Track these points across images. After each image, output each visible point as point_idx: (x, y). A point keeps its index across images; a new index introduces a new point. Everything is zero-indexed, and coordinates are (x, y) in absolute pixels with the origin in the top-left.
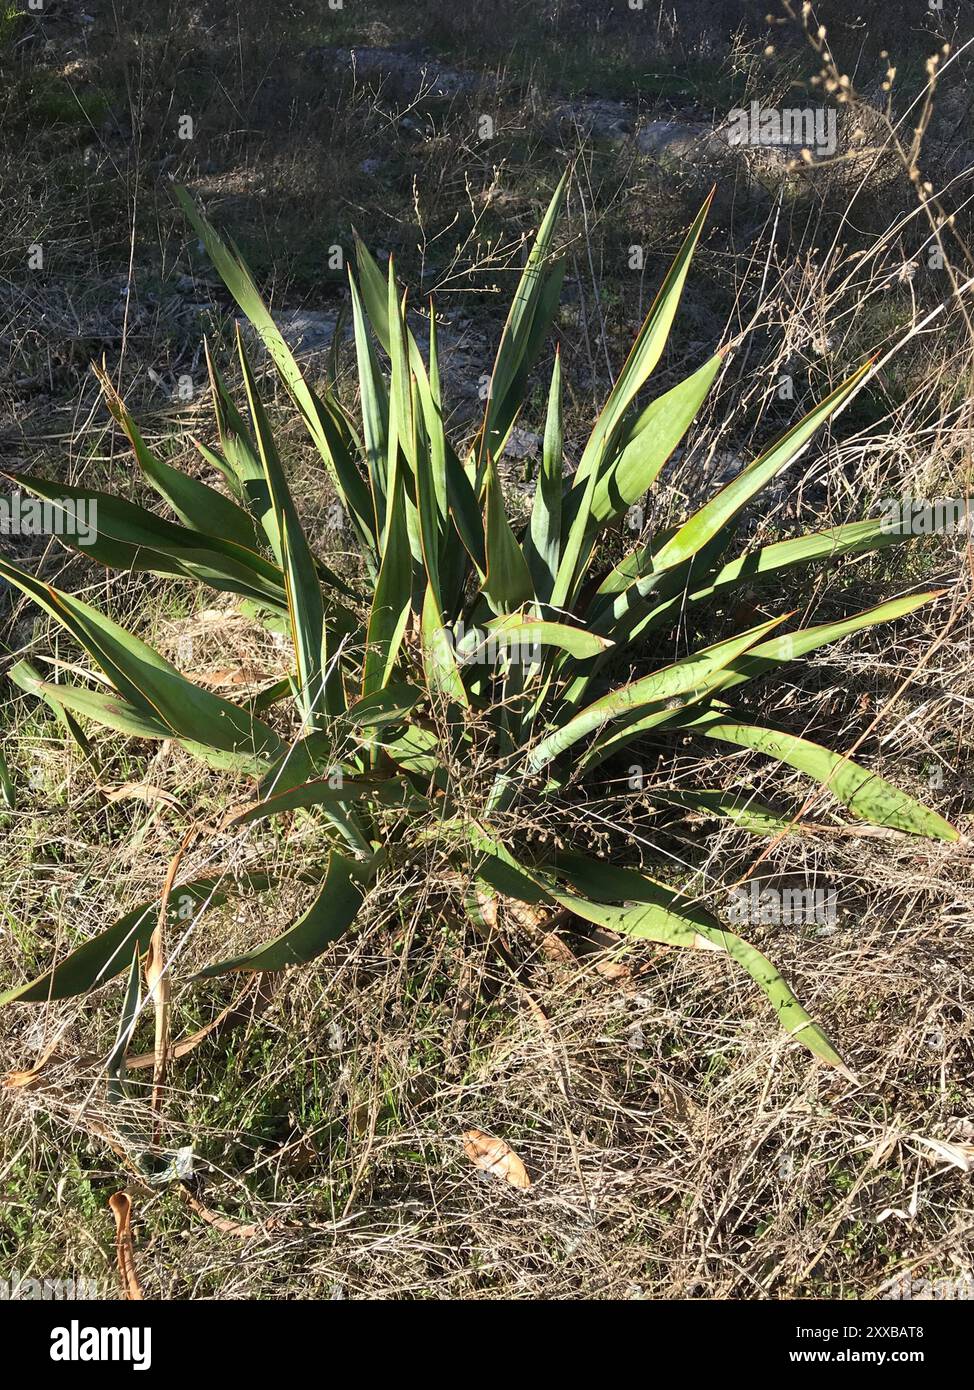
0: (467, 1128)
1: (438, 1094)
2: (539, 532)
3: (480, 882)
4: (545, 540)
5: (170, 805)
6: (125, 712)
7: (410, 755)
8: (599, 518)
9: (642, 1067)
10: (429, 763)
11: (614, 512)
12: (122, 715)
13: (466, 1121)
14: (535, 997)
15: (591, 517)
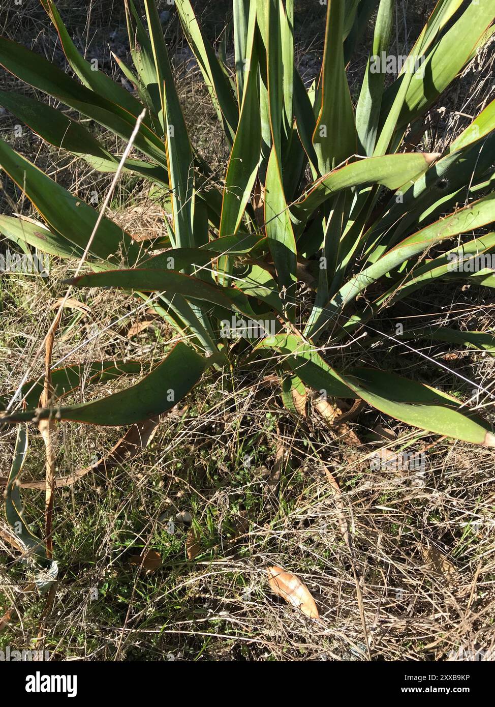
0: (270, 565)
1: (251, 533)
2: (362, 120)
3: (297, 381)
4: (366, 127)
5: (85, 312)
6: (48, 238)
7: (251, 286)
8: (411, 107)
9: (410, 530)
10: (265, 292)
11: (425, 100)
12: (46, 240)
13: (269, 560)
14: (331, 469)
15: (405, 105)
